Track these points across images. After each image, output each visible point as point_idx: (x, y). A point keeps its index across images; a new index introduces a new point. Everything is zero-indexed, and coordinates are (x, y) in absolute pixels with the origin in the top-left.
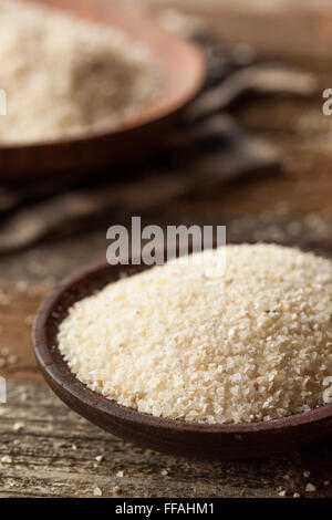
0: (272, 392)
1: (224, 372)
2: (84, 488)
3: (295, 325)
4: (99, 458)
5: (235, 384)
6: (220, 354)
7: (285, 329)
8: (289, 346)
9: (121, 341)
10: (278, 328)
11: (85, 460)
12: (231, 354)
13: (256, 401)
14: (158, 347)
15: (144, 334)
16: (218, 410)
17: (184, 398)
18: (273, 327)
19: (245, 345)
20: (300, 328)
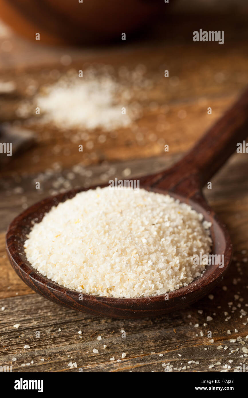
0: (180, 269)
1: (153, 264)
2: (85, 351)
3: (171, 229)
4: (80, 332)
5: (162, 269)
6: (145, 254)
7: (168, 233)
8: (174, 242)
9: (83, 260)
10: (164, 233)
11: (72, 335)
12: (150, 253)
13: (176, 276)
14: (108, 258)
15: (94, 253)
16: (161, 286)
17: (139, 284)
18: (161, 233)
19: (154, 246)
20: (174, 230)
